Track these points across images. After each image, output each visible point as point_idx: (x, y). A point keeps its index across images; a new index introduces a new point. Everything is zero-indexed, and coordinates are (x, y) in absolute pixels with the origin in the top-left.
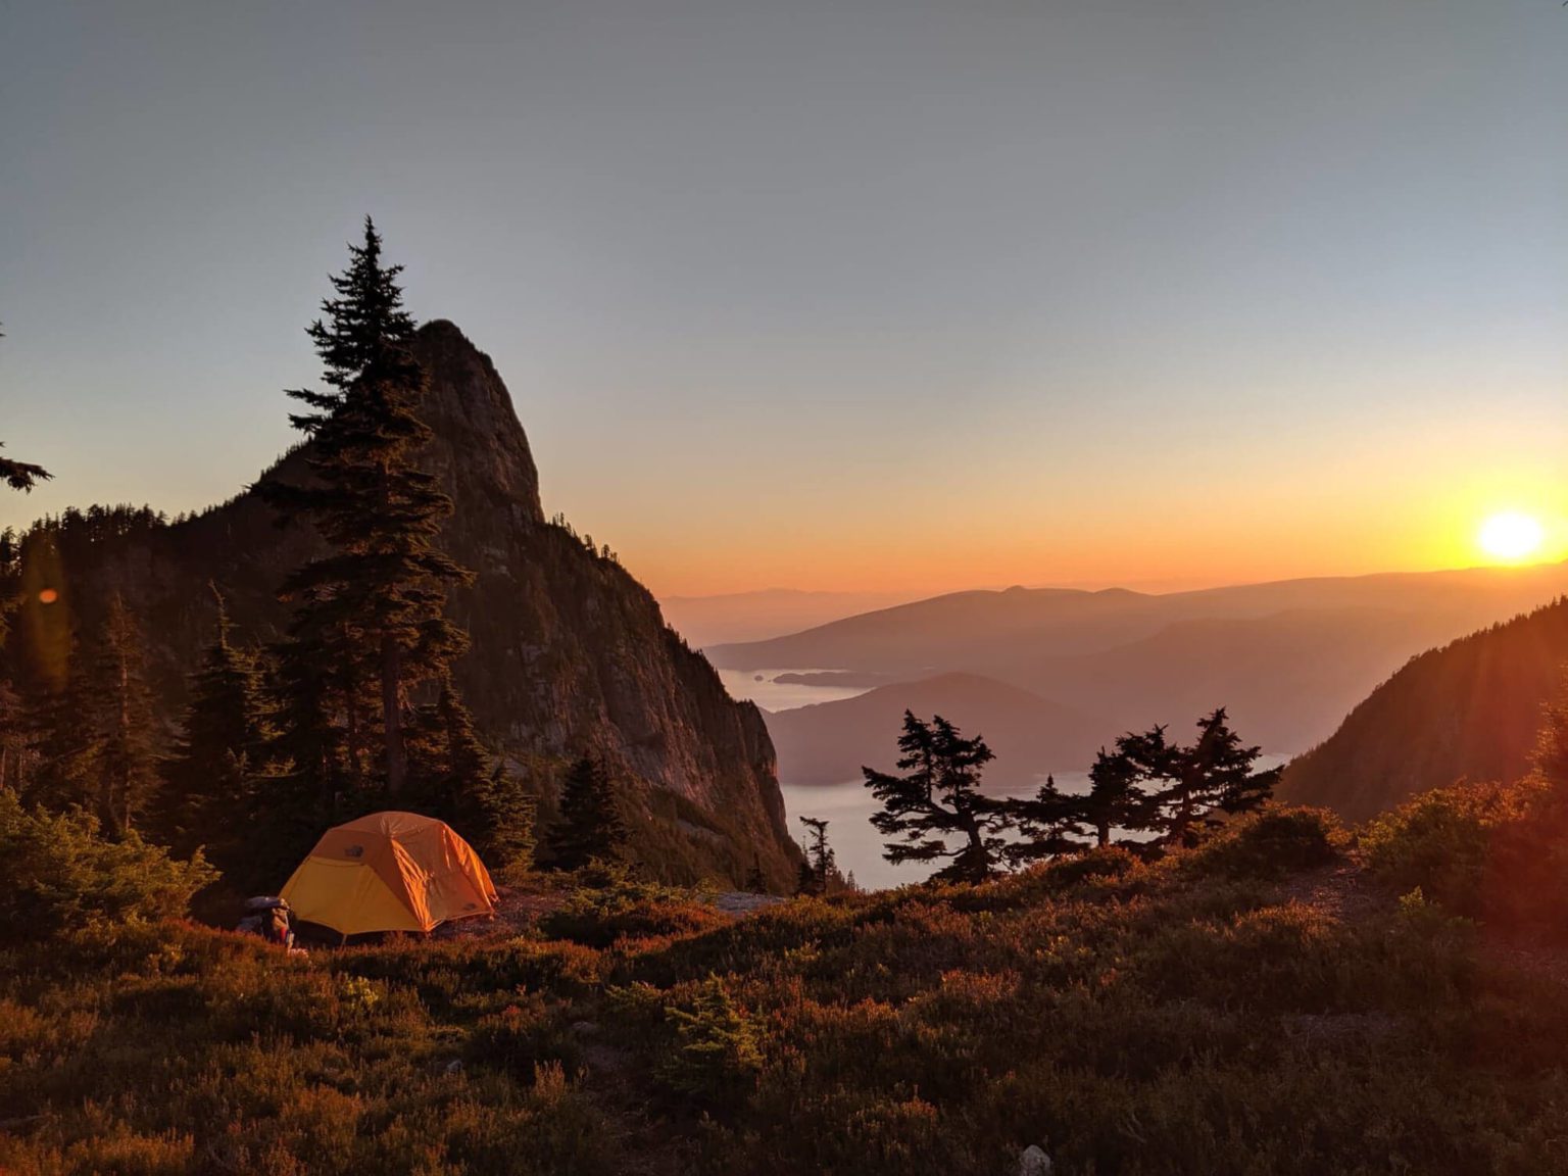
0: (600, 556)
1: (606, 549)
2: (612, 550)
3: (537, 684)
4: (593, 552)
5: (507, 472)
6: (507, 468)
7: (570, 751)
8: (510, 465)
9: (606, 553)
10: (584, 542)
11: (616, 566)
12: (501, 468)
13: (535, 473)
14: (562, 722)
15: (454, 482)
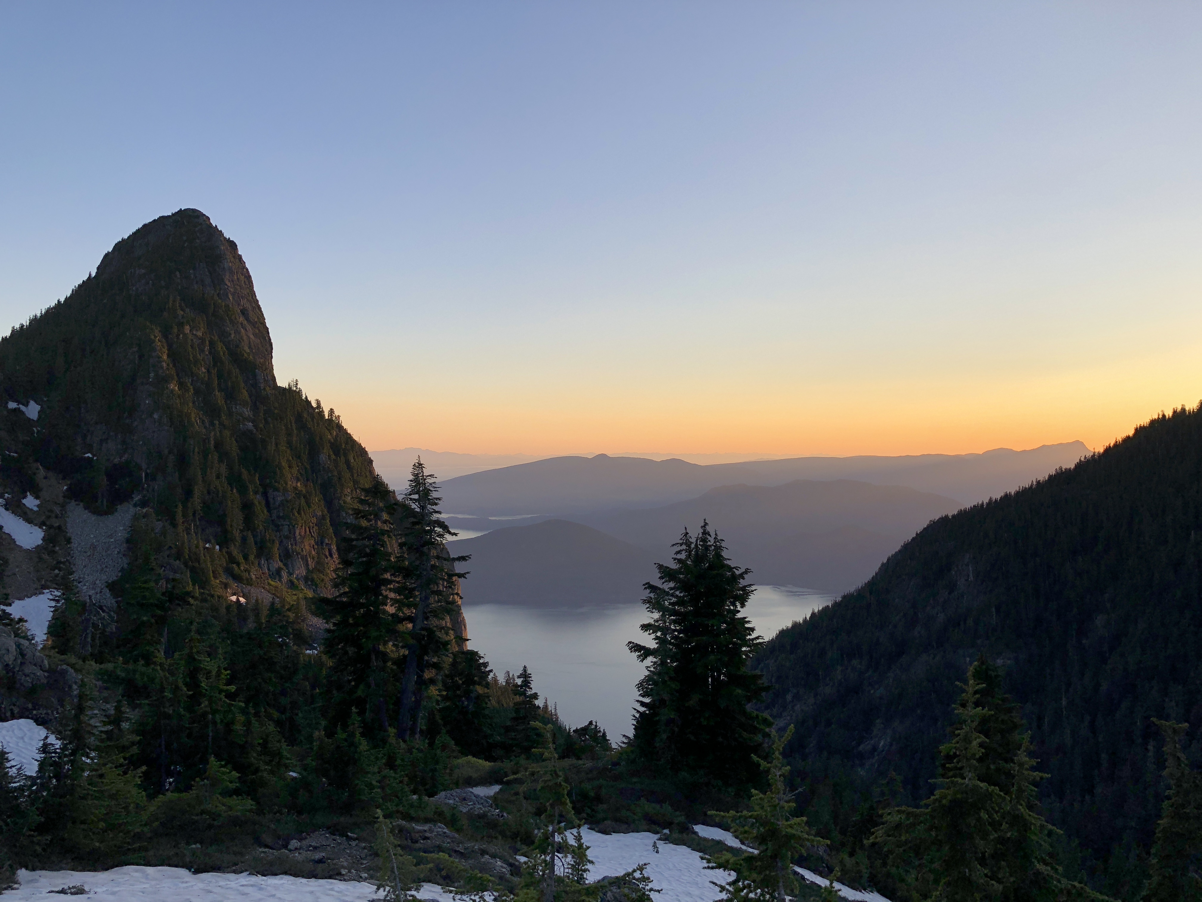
0: (327, 418)
1: (332, 411)
2: (337, 413)
3: (283, 525)
4: (321, 413)
5: (250, 343)
6: (249, 337)
7: (309, 583)
8: (252, 336)
9: (331, 415)
10: (314, 405)
11: (340, 427)
12: (245, 337)
13: (271, 345)
14: (302, 558)
15: (207, 348)
